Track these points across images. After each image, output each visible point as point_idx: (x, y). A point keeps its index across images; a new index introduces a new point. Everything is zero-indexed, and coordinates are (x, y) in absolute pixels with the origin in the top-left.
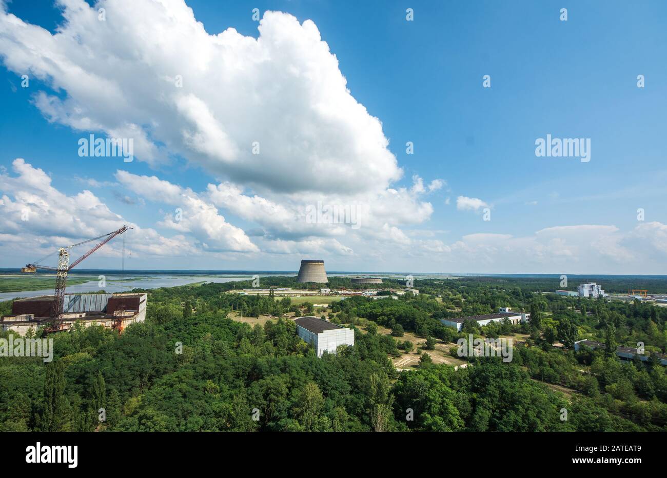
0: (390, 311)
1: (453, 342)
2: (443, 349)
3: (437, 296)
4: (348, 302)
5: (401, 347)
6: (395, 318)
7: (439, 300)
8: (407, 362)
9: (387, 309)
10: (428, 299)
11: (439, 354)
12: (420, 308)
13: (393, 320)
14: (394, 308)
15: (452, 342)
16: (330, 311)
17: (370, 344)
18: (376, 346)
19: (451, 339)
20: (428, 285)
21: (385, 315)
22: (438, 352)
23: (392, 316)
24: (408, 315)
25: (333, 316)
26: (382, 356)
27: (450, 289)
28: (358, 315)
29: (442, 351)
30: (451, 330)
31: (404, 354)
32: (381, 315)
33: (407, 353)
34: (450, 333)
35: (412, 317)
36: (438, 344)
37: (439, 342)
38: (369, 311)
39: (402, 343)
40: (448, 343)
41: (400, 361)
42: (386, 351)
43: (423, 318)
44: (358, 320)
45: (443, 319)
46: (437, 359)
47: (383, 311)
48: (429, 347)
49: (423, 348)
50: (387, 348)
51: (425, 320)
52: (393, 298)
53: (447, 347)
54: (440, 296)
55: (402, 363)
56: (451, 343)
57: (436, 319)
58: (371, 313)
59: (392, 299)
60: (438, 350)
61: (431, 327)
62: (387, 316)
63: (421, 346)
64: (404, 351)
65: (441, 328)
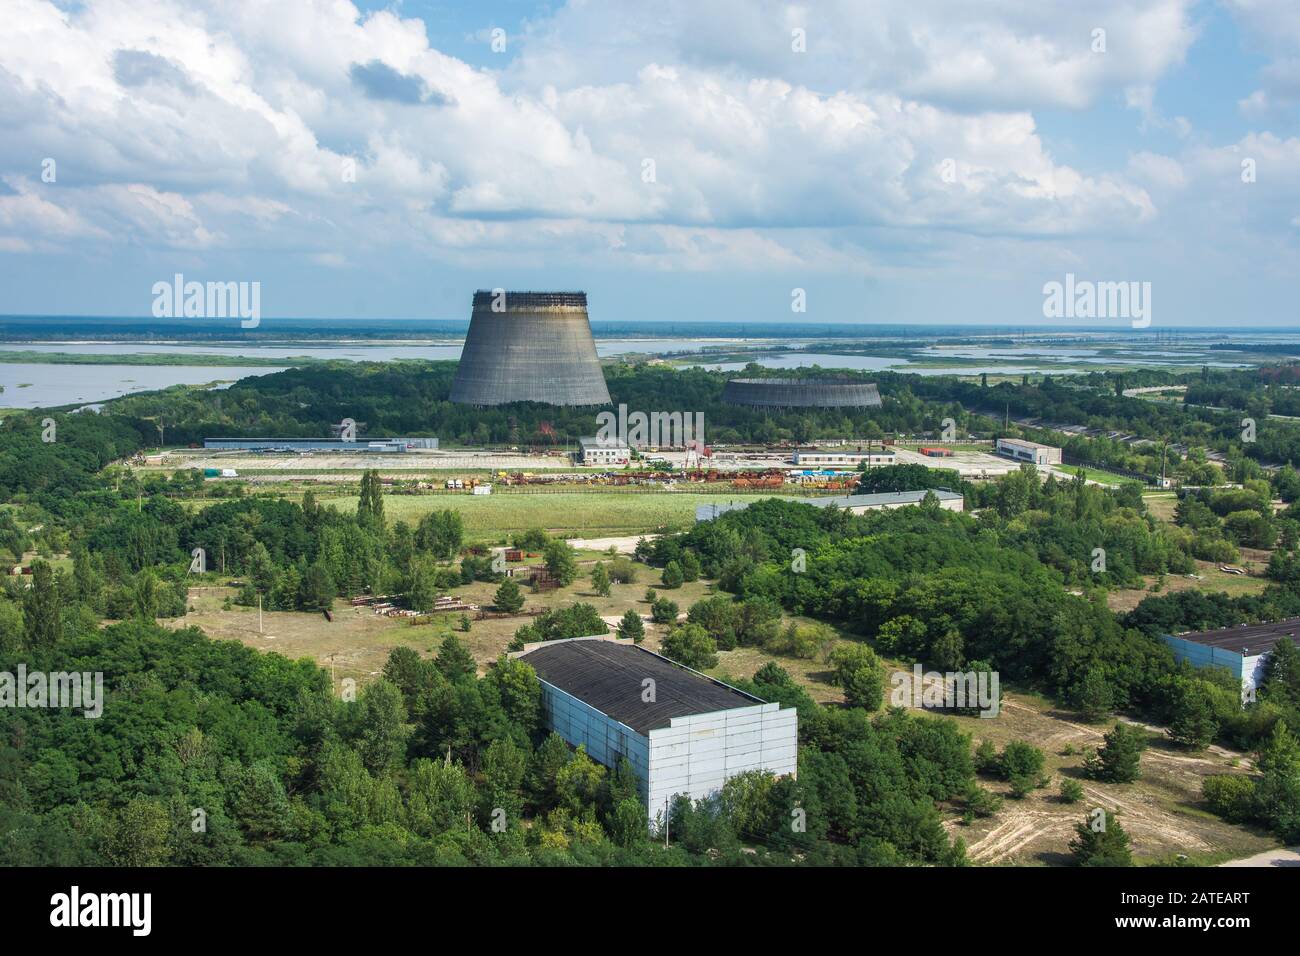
0: (940, 592)
1: (1216, 744)
2: (1172, 776)
3: (1152, 482)
4: (735, 538)
5: (991, 770)
6: (961, 629)
7: (1159, 502)
8: (1019, 839)
9: (925, 584)
10: (1106, 507)
11: (1158, 803)
12: (1074, 563)
13: (954, 639)
14: (956, 578)
15: (1214, 741)
16: (648, 576)
17: (867, 767)
18: (891, 774)
19: (1211, 730)
20: (1107, 414)
21: (912, 611)
22: (1150, 791)
23: (946, 618)
24: (1021, 616)
25: (672, 609)
26: (918, 821)
27: (1215, 435)
28: (788, 604)
29: (1168, 787)
30: (1210, 686)
31: (1006, 804)
32: (892, 613)
33: (1017, 796)
34: (1209, 703)
35: (1040, 624)
36: (1150, 750)
37: (1158, 743)
38: (838, 584)
39: (999, 750)
40: (1194, 747)
41: (992, 834)
42: (930, 793)
43: (1087, 632)
44: (791, 634)
45: (1180, 636)
46: (1149, 825)
47: (908, 594)
48: (1112, 768)
49: (1086, 774)
50: (933, 779)
51: (1098, 639)
52: (944, 505)
53: (1190, 767)
54: (1167, 483)
55: (1002, 844)
56: (1213, 748)
57: (1147, 633)
58: (851, 599)
59: (936, 515)
60: (1152, 781)
61: (1122, 673)
62: (926, 615)
63: (1078, 762)
64: (1007, 788)
65: (1167, 680)
